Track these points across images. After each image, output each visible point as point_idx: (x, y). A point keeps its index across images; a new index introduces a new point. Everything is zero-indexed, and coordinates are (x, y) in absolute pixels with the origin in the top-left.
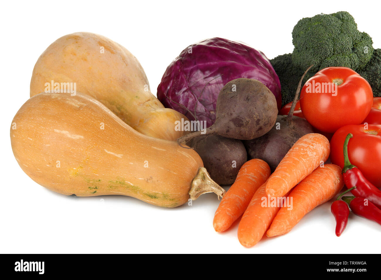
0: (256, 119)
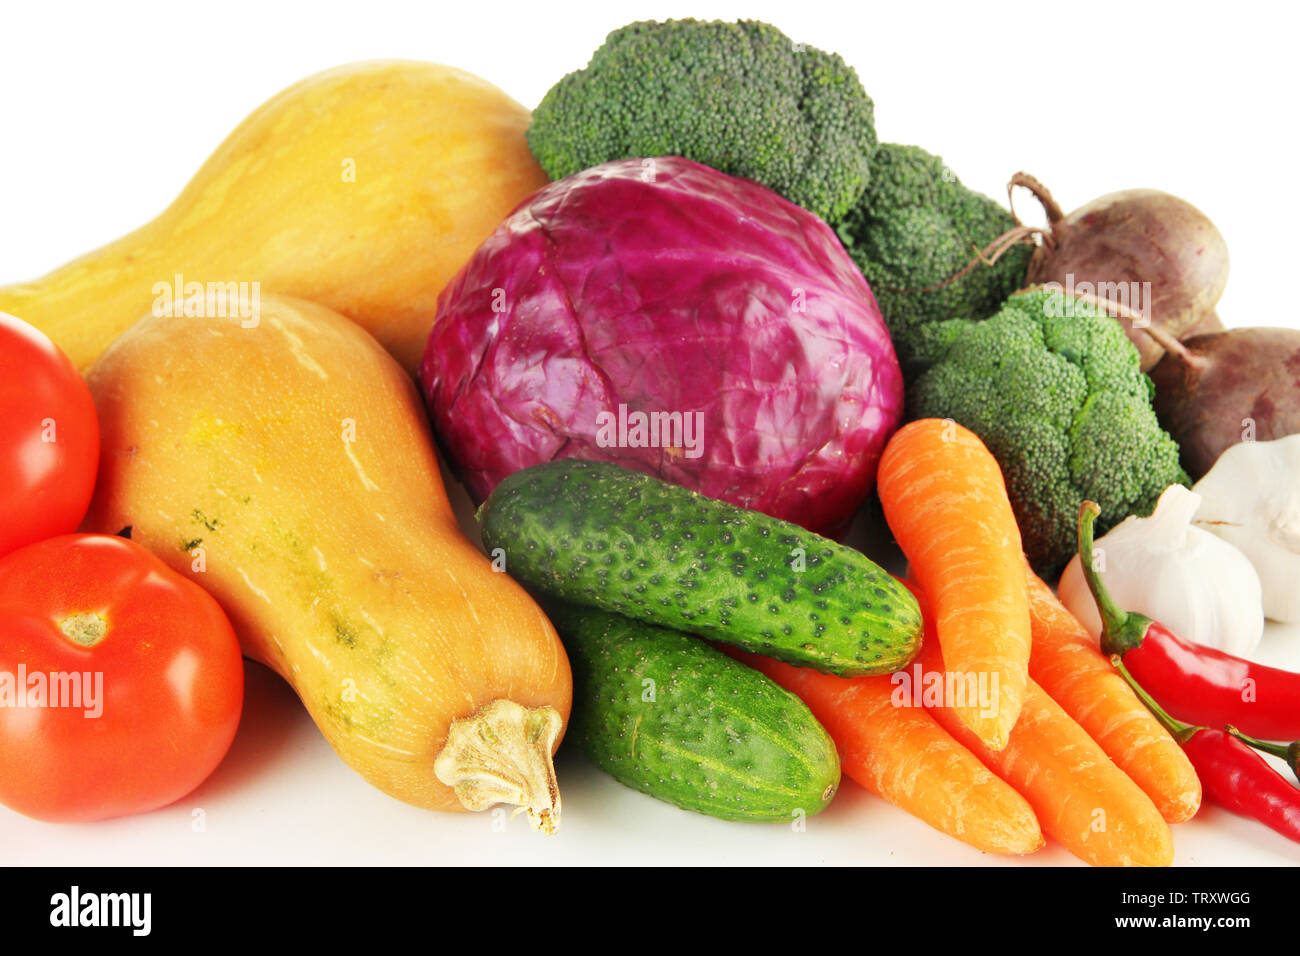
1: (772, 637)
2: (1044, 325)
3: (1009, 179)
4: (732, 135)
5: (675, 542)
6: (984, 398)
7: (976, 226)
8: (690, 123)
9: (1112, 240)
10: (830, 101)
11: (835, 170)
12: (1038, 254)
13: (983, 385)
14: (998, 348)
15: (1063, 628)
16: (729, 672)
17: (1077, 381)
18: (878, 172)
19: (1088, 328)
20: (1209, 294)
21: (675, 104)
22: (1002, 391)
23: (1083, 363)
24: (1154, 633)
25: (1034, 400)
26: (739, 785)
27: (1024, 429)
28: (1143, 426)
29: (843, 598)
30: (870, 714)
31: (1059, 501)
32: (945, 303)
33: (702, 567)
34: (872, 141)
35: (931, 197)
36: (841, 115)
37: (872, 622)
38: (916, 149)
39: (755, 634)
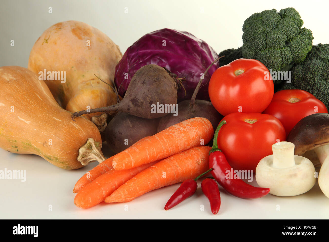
0: (149, 100)
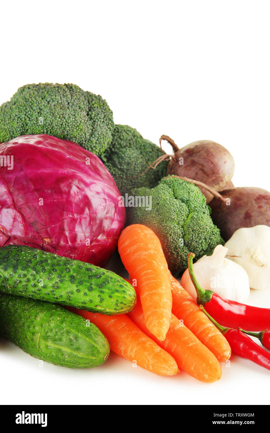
1: (85, 303)
2: (173, 189)
3: (160, 137)
4: (65, 126)
5: (50, 273)
6: (154, 216)
7: (149, 153)
8: (50, 122)
9: (196, 159)
10: (98, 112)
11: (100, 137)
12: (170, 163)
13: (153, 211)
14: (158, 198)
15: (183, 296)
16: (70, 317)
17: (185, 209)
18: (115, 135)
19: (188, 190)
20: (229, 177)
21: (44, 115)
22: (160, 213)
23: (187, 202)
24: (214, 297)
25: (171, 216)
26: (75, 356)
27: (168, 226)
28: (208, 224)
29: (109, 289)
30: (119, 329)
31: (180, 251)
32: (140, 181)
33: (60, 281)
34: (113, 126)
35: (133, 144)
36: (102, 117)
37: (119, 296)
38: (127, 126)
39: (79, 303)
